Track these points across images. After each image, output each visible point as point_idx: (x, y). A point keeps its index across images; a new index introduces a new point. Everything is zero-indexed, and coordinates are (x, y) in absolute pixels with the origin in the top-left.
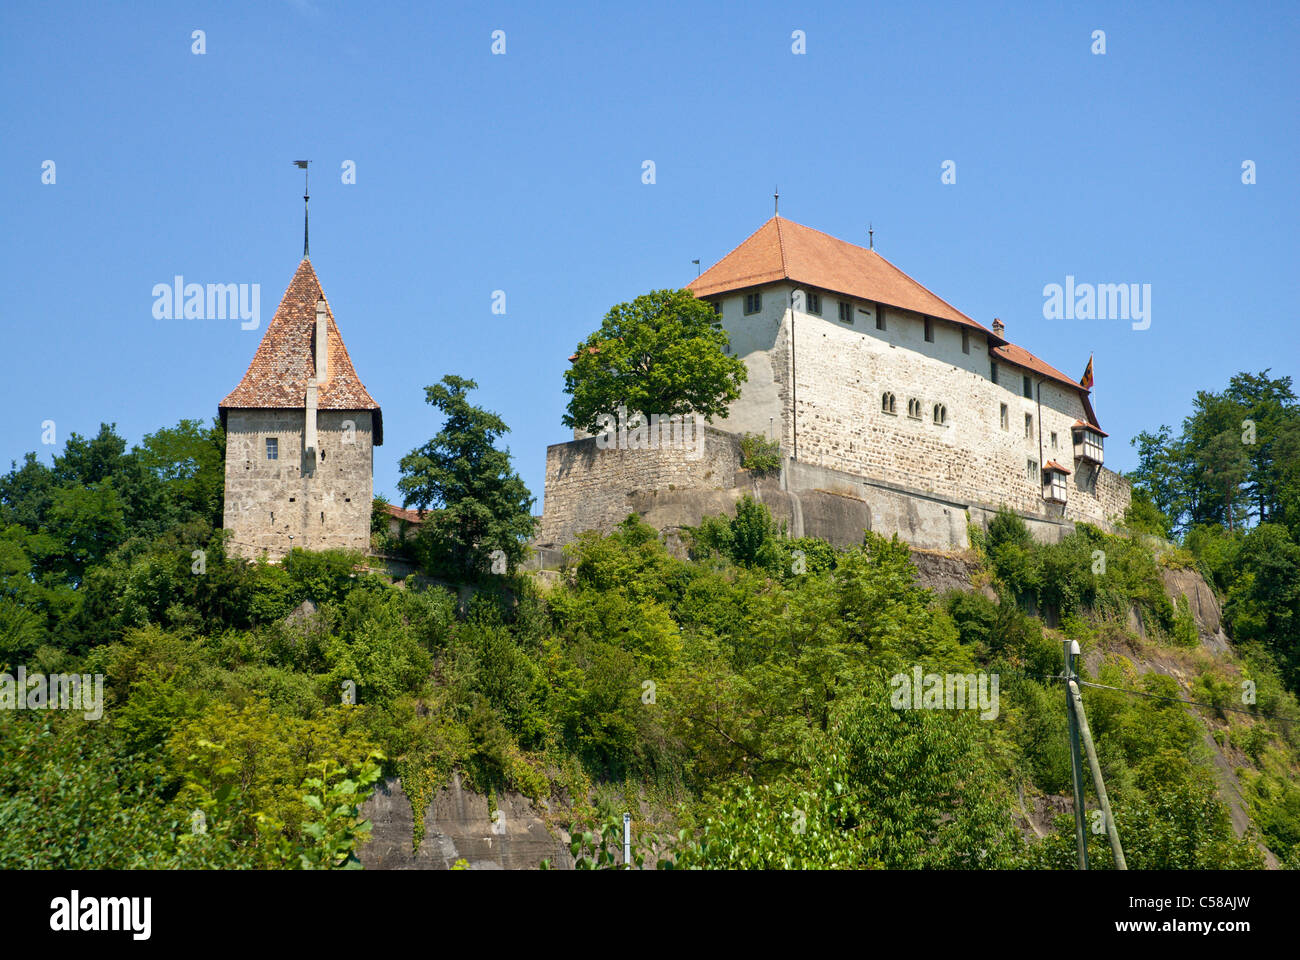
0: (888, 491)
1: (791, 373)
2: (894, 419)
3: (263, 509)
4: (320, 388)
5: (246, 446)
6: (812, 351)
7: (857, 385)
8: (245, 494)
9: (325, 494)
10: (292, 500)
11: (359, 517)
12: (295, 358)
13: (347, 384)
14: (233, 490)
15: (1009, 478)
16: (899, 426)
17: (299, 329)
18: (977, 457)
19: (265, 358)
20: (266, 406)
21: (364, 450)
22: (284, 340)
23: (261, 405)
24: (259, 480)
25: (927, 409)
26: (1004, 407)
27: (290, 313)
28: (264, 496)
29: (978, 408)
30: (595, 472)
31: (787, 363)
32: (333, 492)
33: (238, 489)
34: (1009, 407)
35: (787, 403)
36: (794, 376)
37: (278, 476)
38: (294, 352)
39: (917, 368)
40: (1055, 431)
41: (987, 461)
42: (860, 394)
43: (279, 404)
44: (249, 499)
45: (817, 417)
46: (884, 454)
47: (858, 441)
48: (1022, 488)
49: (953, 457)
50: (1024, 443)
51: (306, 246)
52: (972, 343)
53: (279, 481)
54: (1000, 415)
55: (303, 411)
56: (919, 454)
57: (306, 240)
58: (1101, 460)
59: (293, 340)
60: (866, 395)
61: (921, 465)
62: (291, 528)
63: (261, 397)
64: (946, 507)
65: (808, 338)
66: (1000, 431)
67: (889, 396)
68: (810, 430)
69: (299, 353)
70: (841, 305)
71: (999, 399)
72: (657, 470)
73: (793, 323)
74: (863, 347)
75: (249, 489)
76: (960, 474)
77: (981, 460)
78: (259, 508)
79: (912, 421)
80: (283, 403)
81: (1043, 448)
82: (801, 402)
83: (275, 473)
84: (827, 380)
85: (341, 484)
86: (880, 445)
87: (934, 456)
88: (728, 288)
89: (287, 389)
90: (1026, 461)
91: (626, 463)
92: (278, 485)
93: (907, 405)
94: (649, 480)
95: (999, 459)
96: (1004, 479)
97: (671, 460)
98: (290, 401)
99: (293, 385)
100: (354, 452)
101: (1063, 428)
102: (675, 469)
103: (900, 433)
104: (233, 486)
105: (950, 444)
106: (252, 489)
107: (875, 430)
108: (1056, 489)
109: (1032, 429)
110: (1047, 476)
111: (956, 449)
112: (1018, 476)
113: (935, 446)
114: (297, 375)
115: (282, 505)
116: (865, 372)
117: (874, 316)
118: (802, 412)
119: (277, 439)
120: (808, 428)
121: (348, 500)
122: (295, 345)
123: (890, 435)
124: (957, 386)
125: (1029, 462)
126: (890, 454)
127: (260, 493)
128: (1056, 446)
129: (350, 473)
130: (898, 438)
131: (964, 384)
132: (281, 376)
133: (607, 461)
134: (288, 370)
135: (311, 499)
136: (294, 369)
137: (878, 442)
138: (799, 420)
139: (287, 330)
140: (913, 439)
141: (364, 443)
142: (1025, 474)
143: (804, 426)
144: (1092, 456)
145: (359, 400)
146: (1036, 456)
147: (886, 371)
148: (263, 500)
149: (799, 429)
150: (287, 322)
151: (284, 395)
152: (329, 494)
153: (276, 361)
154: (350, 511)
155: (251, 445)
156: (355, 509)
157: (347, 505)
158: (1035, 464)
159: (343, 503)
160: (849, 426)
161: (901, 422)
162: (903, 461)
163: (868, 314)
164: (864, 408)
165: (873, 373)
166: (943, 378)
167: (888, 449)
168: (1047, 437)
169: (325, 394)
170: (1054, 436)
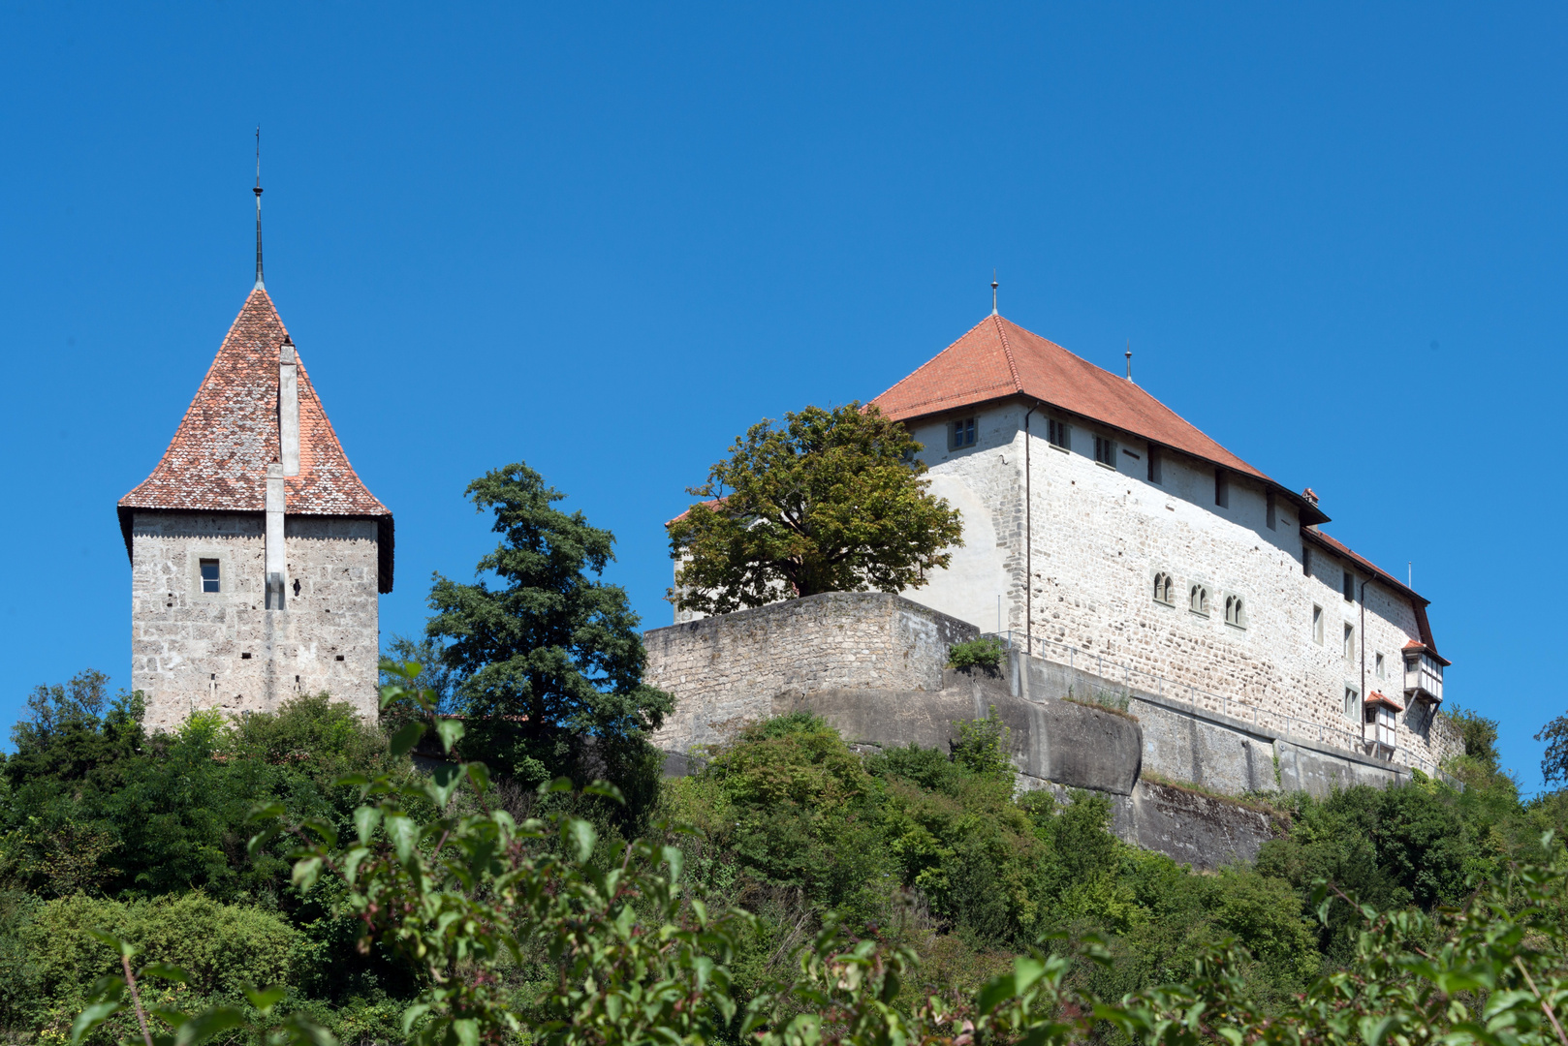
0: (1164, 711)
1: (1024, 533)
2: (1170, 613)
3: (198, 670)
4: (288, 483)
5: (166, 570)
6: (1055, 504)
7: (1119, 559)
8: (166, 646)
9: (302, 648)
10: (246, 656)
11: (359, 685)
12: (246, 436)
13: (335, 479)
14: (146, 639)
15: (1322, 710)
16: (1178, 623)
17: (249, 393)
18: (1283, 676)
19: (194, 436)
20: (198, 506)
21: (365, 581)
22: (226, 409)
23: (188, 505)
24: (189, 623)
25: (1217, 601)
26: (1317, 611)
27: (234, 368)
28: (200, 648)
29: (1286, 607)
30: (722, 667)
31: (1017, 518)
32: (314, 645)
33: (154, 638)
34: (1325, 612)
35: (1017, 576)
36: (1029, 538)
37: (221, 618)
38: (242, 428)
39: (1204, 543)
40: (1381, 652)
41: (1294, 683)
42: (1123, 573)
43: (221, 504)
44: (174, 654)
45: (1062, 599)
46: (1156, 661)
47: (1119, 640)
48: (1338, 726)
49: (1251, 672)
50: (1343, 663)
51: (259, 257)
52: (1280, 514)
53: (224, 627)
54: (1312, 620)
55: (261, 516)
56: (1205, 665)
57: (259, 246)
58: (1440, 696)
59: (241, 409)
60: (1131, 573)
61: (1206, 681)
62: (246, 699)
63: (189, 494)
64: (1245, 738)
65: (1050, 485)
66: (1311, 643)
67: (1164, 578)
68: (1050, 618)
69: (252, 430)
70: (1098, 442)
71: (1312, 599)
72: (824, 660)
73: (1028, 459)
74: (1129, 505)
75: (173, 637)
76: (1259, 696)
77: (1287, 680)
78: (191, 667)
79: (1195, 617)
80: (227, 503)
81: (1366, 674)
82: (1039, 576)
83: (216, 613)
84: (1076, 547)
85: (329, 633)
86: (1149, 648)
87: (1223, 670)
88: (923, 410)
89: (232, 483)
90: (1344, 689)
91: (772, 651)
92: (222, 633)
93: (1188, 593)
94: (811, 675)
95: (1309, 682)
96: (1316, 711)
97: (844, 645)
98: (238, 500)
99: (243, 478)
100: (348, 583)
101: (1391, 649)
102: (853, 658)
103: (1178, 632)
104: (146, 632)
105: (1248, 654)
106: (178, 638)
107: (1143, 625)
108: (1382, 730)
109: (1352, 645)
110: (1370, 711)
111: (1256, 662)
112: (1334, 708)
113: (1226, 655)
114: (249, 462)
115: (229, 662)
116: (1131, 541)
117: (1144, 460)
118: (1040, 591)
119: (216, 561)
120: (1047, 615)
121: (340, 658)
122: (244, 417)
123: (1164, 634)
124: (1258, 573)
125: (1348, 691)
126: (1163, 661)
127: (191, 643)
128: (1383, 671)
129: (343, 616)
130: (1175, 639)
131: (1267, 571)
132: (221, 464)
133: (740, 650)
134: (232, 455)
135: (279, 657)
136: (244, 455)
137: (1147, 643)
138: (1034, 602)
139: (229, 393)
140: (1196, 642)
141: (366, 569)
142: (1341, 706)
143: (1042, 611)
144: (1430, 690)
145: (355, 501)
146: (1357, 684)
147: (1161, 542)
148: (198, 655)
149: (1036, 616)
150: (229, 382)
151: (230, 492)
152: (308, 648)
153: (212, 440)
154: (344, 675)
155: (174, 568)
156: (352, 672)
157: (340, 665)
158: (1355, 695)
159: (332, 661)
160: (1105, 618)
161: (1179, 618)
162: (1182, 672)
163: (1138, 457)
164: (1128, 593)
165: (1142, 543)
166: (1239, 560)
167: (1161, 653)
168: (1370, 659)
169: (297, 492)
170: (1380, 658)
